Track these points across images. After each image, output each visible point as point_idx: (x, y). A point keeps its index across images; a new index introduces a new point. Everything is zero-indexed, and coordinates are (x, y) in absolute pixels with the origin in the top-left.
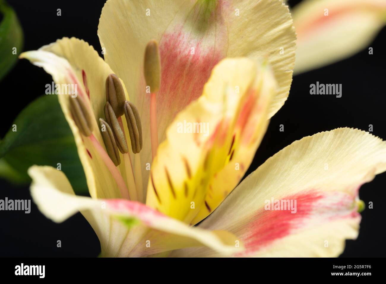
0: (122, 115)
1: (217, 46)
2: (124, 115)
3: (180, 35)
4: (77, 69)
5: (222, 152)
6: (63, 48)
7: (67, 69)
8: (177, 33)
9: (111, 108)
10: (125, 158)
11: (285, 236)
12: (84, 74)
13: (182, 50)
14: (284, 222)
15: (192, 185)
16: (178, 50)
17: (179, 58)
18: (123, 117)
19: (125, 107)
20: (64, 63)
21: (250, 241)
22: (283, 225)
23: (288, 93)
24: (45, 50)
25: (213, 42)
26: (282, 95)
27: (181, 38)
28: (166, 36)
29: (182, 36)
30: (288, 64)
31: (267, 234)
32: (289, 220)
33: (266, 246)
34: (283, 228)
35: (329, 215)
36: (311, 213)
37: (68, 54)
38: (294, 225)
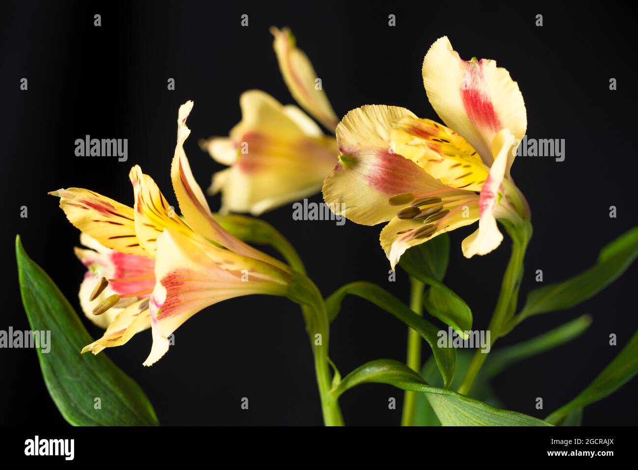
0: (419, 209)
1: (375, 153)
2: (419, 207)
3: (369, 177)
4: (397, 237)
5: (444, 147)
6: (387, 245)
7: (400, 242)
8: (368, 178)
9: (417, 216)
11: (492, 105)
12: (399, 233)
13: (379, 174)
14: (482, 106)
15: (464, 163)
16: (379, 177)
17: (383, 176)
18: (421, 208)
19: (415, 207)
20: (395, 245)
21: (493, 127)
22: (484, 106)
23: (401, 108)
24: (388, 255)
25: (373, 156)
26: (403, 112)
27: (372, 176)
28: (370, 185)
29: (370, 175)
30: (384, 109)
31: (489, 116)
32: (480, 103)
33: (497, 117)
34: (486, 107)
35: (479, 78)
36: (476, 90)
37: (389, 243)
38: (484, 100)
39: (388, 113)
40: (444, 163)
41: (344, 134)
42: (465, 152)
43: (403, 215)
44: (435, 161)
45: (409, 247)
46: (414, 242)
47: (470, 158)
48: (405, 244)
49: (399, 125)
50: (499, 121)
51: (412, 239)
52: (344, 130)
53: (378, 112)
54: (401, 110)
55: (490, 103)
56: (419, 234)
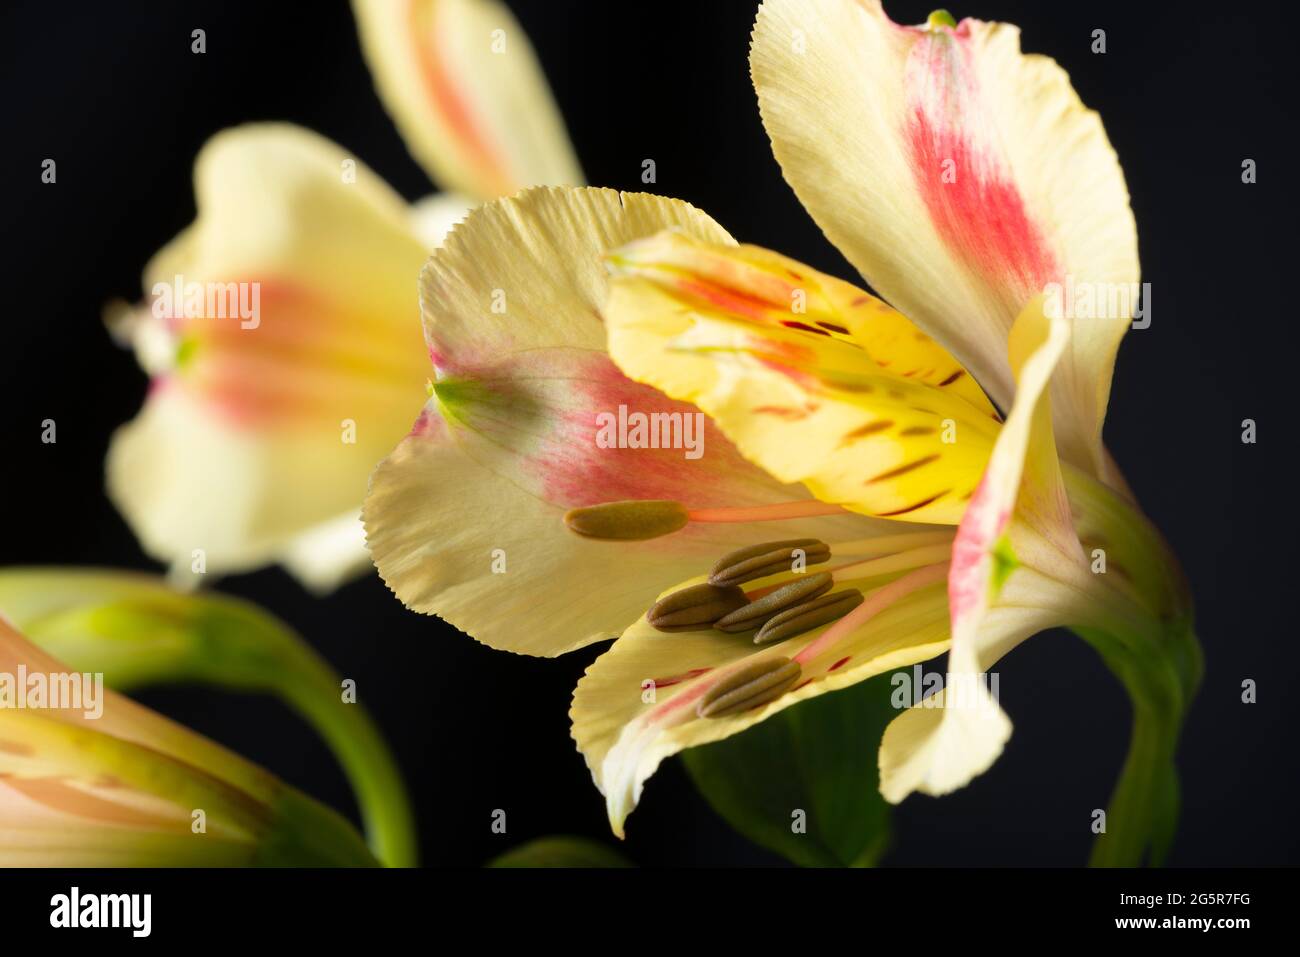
0: (740, 590)
1: (570, 374)
2: (741, 586)
3: (546, 463)
6: (597, 738)
7: (646, 725)
8: (542, 469)
9: (729, 618)
10: (845, 578)
13: (584, 456)
14: (983, 195)
15: (905, 419)
16: (583, 464)
18: (746, 587)
19: (723, 584)
22: (990, 198)
23: (673, 201)
25: (562, 382)
27: (556, 460)
28: (551, 496)
30: (605, 203)
31: (1013, 236)
32: (976, 184)
33: (1042, 238)
34: (997, 199)
35: (964, 90)
36: (958, 133)
37: (608, 724)
38: (989, 173)
39: (623, 218)
40: (815, 419)
41: (453, 298)
42: (908, 375)
43: (674, 617)
44: (782, 412)
45: (671, 749)
46: (699, 730)
47: (934, 399)
48: (662, 734)
49: (632, 270)
50: (1050, 256)
51: (692, 716)
52: (449, 281)
53: (582, 214)
54: (672, 210)
55: (1011, 186)
56: (725, 698)
